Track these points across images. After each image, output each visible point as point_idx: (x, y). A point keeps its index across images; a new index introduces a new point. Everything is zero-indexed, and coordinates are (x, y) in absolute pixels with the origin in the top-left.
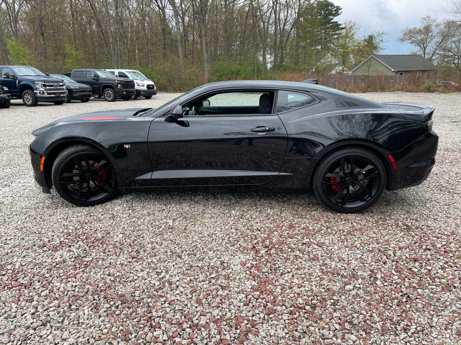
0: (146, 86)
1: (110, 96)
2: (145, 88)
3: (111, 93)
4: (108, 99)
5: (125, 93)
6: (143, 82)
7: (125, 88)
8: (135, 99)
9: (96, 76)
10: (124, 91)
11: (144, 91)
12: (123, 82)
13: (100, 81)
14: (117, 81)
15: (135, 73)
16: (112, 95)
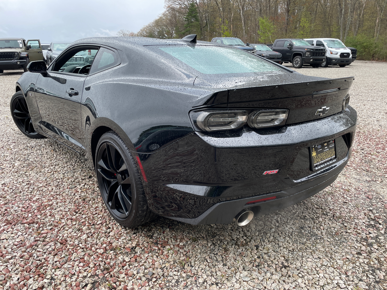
0: (339, 54)
1: (298, 63)
2: (338, 56)
3: (299, 60)
4: (295, 66)
5: (312, 60)
6: (337, 51)
7: (313, 56)
8: (326, 66)
9: (291, 45)
10: (312, 59)
11: (336, 59)
12: (312, 50)
13: (293, 50)
14: (306, 49)
15: (334, 41)
16: (299, 62)
